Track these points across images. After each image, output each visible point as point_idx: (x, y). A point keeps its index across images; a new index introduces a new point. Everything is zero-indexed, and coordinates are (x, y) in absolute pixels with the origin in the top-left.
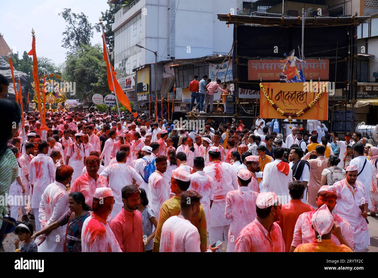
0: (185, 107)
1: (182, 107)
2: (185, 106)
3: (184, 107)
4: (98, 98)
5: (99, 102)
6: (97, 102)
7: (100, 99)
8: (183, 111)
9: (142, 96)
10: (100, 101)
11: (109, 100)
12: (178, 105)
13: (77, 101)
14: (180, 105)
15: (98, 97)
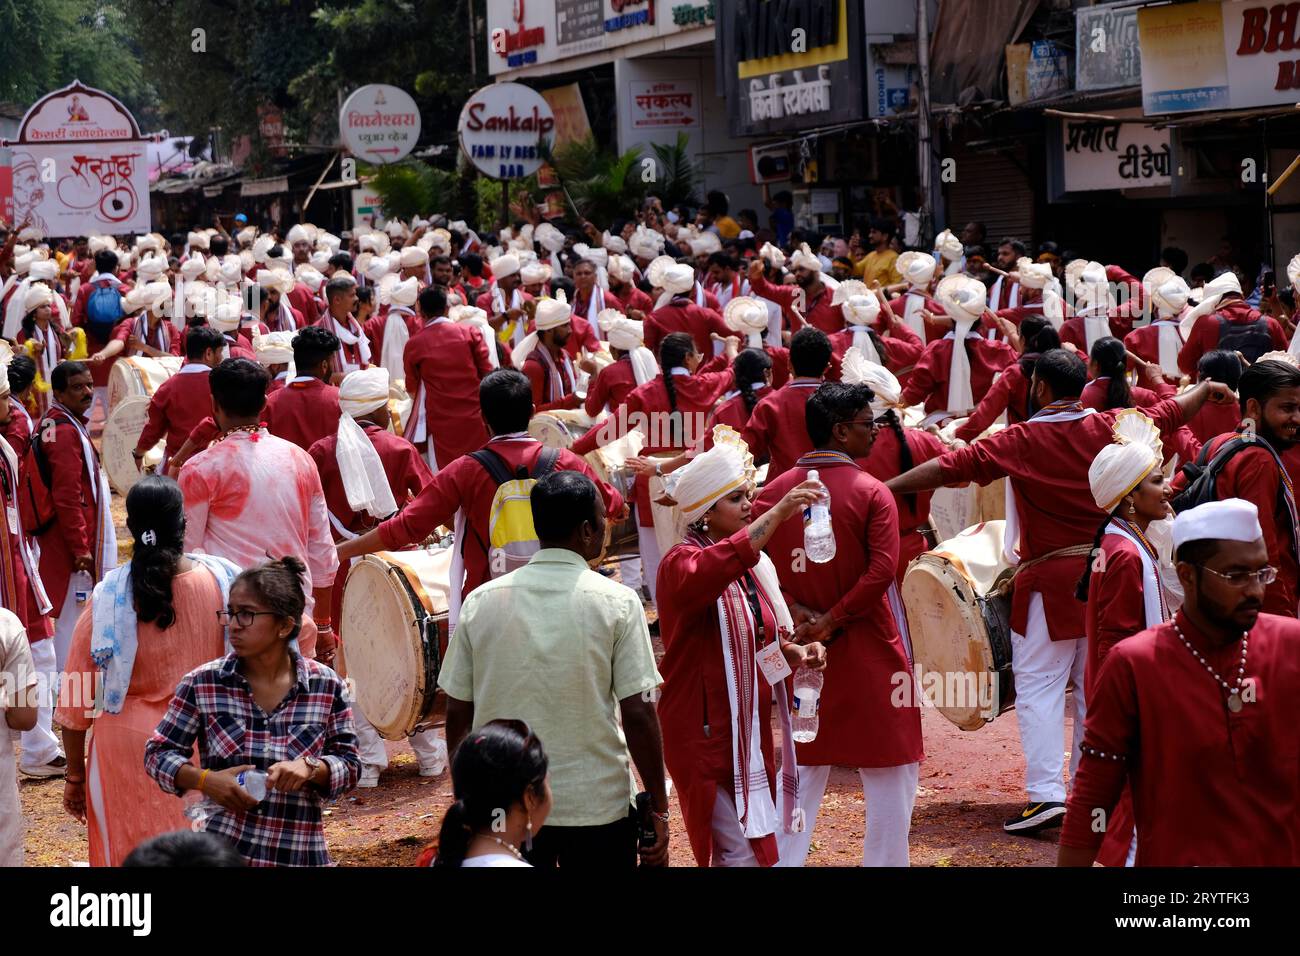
0: (1157, 149)
1: (1130, 156)
2: (1158, 140)
3: (1149, 154)
4: (379, 116)
5: (389, 144)
6: (376, 145)
7: (396, 120)
8: (1133, 183)
9: (782, 82)
10: (395, 136)
11: (495, 124)
12: (1092, 135)
13: (180, 146)
14: (1114, 135)
15: (384, 110)
